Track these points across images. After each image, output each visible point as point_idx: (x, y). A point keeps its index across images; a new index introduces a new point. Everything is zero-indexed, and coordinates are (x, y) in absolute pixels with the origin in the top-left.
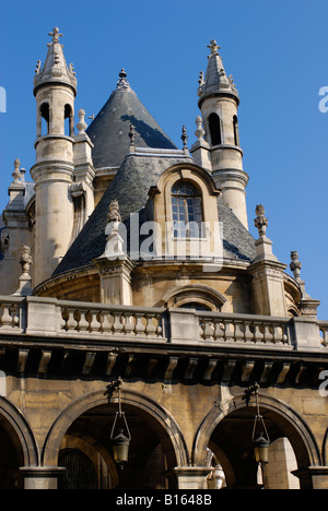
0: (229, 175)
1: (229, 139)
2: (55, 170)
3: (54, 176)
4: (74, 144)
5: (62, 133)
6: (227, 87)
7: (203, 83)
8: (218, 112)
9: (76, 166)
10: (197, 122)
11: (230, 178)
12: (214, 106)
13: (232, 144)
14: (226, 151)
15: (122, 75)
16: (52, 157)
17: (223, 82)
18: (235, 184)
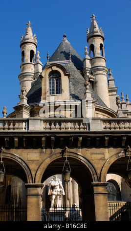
0: (97, 69)
1: (98, 54)
2: (26, 76)
3: (25, 79)
4: (34, 65)
5: (29, 61)
6: (97, 32)
7: (88, 32)
8: (93, 43)
9: (34, 74)
10: (85, 49)
11: (98, 70)
12: (92, 41)
13: (100, 56)
14: (97, 59)
15: (64, 36)
16: (25, 72)
17: (95, 31)
18: (101, 72)
